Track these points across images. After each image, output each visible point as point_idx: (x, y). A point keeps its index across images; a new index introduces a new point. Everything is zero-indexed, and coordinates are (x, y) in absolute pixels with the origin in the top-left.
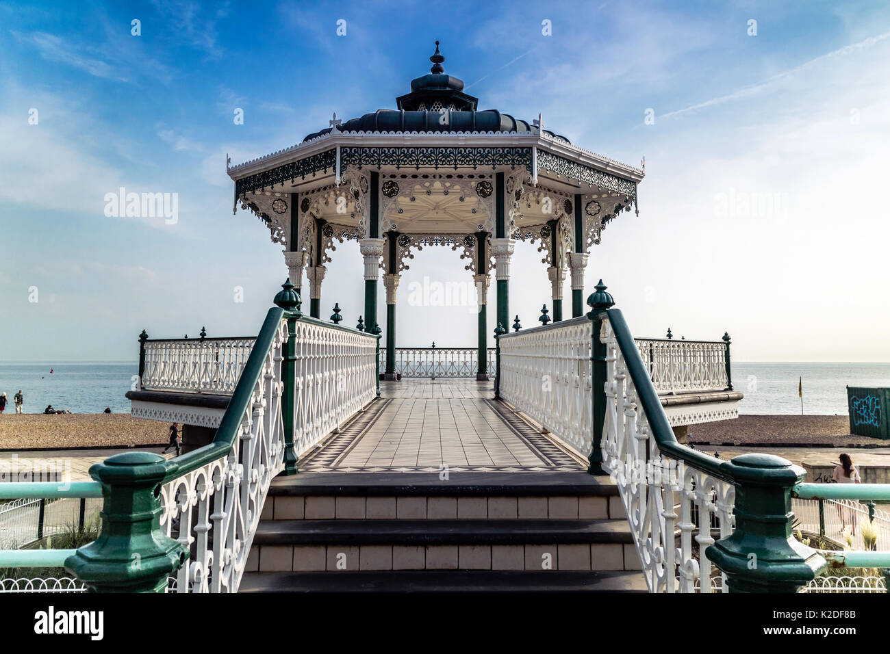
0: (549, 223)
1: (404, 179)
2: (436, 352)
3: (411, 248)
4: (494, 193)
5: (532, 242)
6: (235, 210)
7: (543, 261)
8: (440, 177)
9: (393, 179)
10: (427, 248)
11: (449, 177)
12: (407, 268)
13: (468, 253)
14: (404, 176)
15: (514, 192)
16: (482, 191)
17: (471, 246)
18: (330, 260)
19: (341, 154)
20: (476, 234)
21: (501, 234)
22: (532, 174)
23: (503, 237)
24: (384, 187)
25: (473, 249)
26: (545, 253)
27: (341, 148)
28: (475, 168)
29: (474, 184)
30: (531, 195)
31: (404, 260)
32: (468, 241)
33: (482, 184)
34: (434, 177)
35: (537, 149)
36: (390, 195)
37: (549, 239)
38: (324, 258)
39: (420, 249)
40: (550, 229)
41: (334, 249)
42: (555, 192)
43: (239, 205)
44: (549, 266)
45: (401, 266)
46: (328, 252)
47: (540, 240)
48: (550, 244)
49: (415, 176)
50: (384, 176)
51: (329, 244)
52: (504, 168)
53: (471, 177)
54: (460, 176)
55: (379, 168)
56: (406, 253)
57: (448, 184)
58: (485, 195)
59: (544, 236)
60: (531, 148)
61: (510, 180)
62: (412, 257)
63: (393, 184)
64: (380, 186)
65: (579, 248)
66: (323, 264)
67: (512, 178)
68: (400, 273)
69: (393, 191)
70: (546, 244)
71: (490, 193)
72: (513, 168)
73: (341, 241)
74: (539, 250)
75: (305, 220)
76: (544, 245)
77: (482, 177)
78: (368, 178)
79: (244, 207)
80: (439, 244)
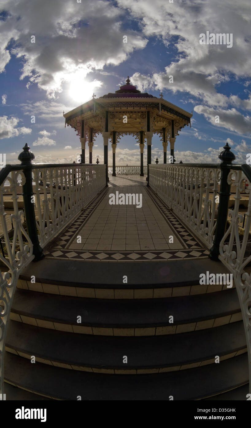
0: (162, 129)
1: (117, 113)
2: (128, 167)
3: (120, 136)
4: (147, 117)
5: (157, 134)
6: (65, 127)
7: (161, 140)
8: (129, 112)
10: (125, 136)
11: (132, 112)
12: (119, 142)
13: (137, 138)
14: (117, 112)
15: (153, 118)
18: (95, 140)
21: (149, 130)
22: (159, 111)
23: (149, 131)
24: (110, 116)
25: (139, 136)
26: (161, 138)
28: (140, 109)
29: (140, 114)
30: (158, 119)
31: (118, 140)
34: (127, 112)
37: (163, 134)
38: (93, 140)
39: (123, 136)
40: (163, 131)
41: (96, 137)
42: (166, 119)
43: (67, 125)
44: (163, 142)
45: (117, 142)
46: (95, 138)
47: (160, 134)
48: (163, 135)
49: (120, 112)
51: (95, 135)
53: (139, 112)
54: (135, 112)
56: (119, 138)
57: (131, 115)
58: (143, 118)
59: (161, 133)
60: (159, 103)
61: (152, 114)
62: (120, 139)
64: (109, 116)
65: (173, 136)
66: (93, 142)
67: (152, 113)
68: (117, 144)
70: (162, 135)
71: (145, 118)
73: (98, 134)
74: (160, 137)
75: (86, 127)
76: (161, 135)
77: (142, 112)
79: (68, 126)
80: (129, 135)
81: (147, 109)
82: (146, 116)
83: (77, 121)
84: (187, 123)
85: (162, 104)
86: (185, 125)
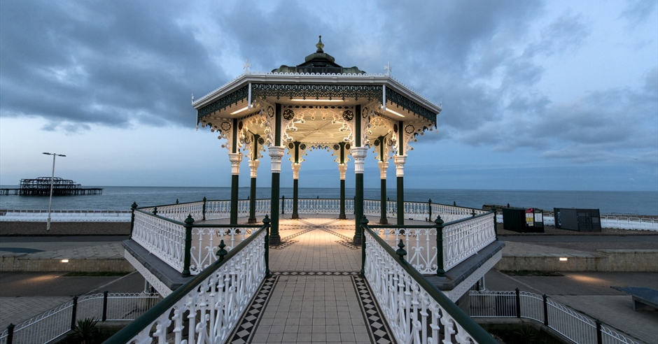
4: (354, 118)
9: (291, 109)
16: (347, 117)
17: (337, 149)
19: (252, 88)
20: (340, 143)
24: (284, 114)
27: (252, 84)
32: (336, 147)
33: (347, 112)
35: (386, 87)
36: (288, 119)
37: (379, 146)
50: (285, 107)
52: (362, 100)
55: (278, 98)
60: (382, 86)
63: (291, 112)
69: (290, 116)
72: (369, 99)
77: (346, 108)
78: (274, 107)
81: (356, 99)
82: (353, 115)
83: (222, 118)
84: (430, 125)
85: (388, 88)
86: (425, 128)
